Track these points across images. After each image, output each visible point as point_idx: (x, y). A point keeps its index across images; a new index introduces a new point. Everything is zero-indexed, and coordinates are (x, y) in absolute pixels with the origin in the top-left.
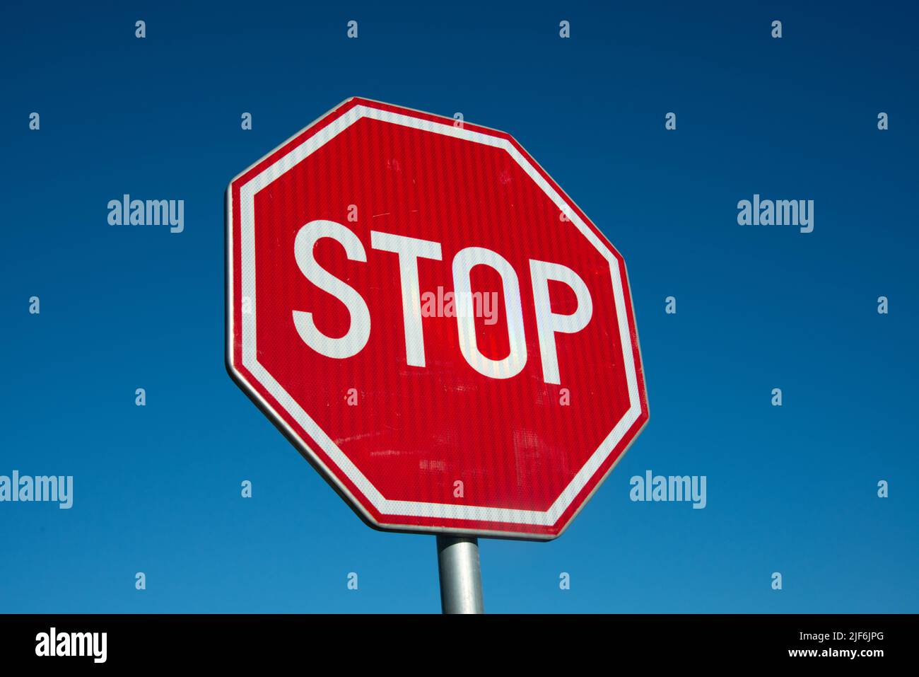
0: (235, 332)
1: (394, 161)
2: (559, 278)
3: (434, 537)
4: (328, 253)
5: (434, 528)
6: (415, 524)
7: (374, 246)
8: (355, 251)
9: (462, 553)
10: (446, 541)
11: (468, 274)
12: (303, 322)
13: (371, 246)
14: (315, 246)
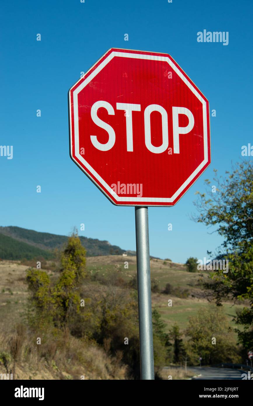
0: (73, 145)
1: (125, 74)
2: (182, 113)
3: (134, 207)
4: (102, 113)
5: (134, 205)
6: (127, 204)
7: (118, 108)
8: (111, 112)
9: (143, 211)
10: (137, 208)
11: (150, 115)
12: (94, 139)
13: (116, 109)
14: (97, 111)
